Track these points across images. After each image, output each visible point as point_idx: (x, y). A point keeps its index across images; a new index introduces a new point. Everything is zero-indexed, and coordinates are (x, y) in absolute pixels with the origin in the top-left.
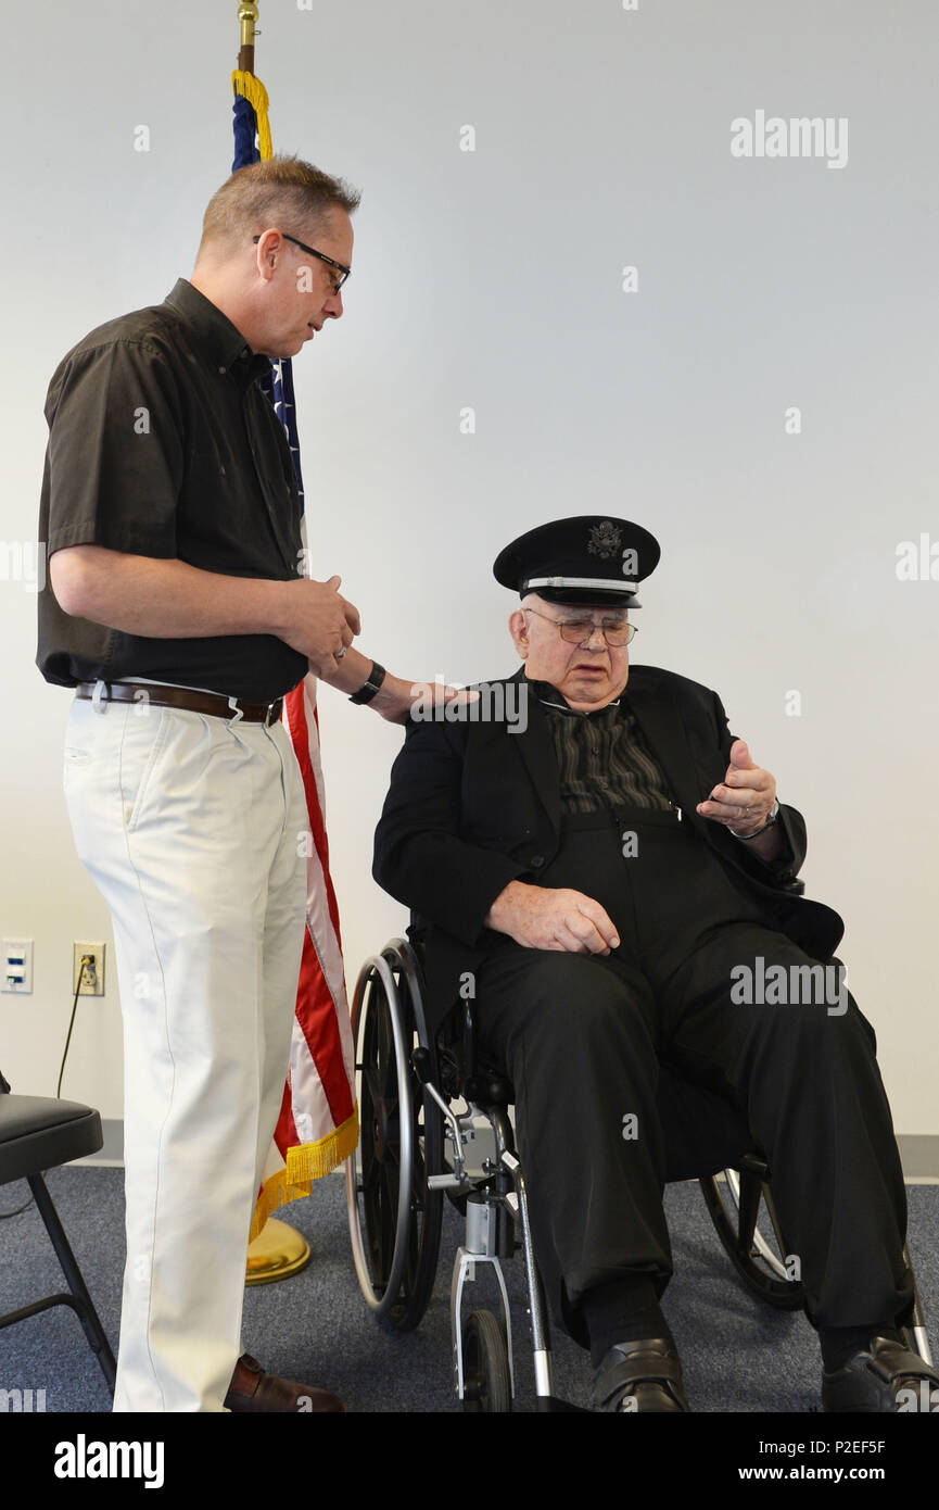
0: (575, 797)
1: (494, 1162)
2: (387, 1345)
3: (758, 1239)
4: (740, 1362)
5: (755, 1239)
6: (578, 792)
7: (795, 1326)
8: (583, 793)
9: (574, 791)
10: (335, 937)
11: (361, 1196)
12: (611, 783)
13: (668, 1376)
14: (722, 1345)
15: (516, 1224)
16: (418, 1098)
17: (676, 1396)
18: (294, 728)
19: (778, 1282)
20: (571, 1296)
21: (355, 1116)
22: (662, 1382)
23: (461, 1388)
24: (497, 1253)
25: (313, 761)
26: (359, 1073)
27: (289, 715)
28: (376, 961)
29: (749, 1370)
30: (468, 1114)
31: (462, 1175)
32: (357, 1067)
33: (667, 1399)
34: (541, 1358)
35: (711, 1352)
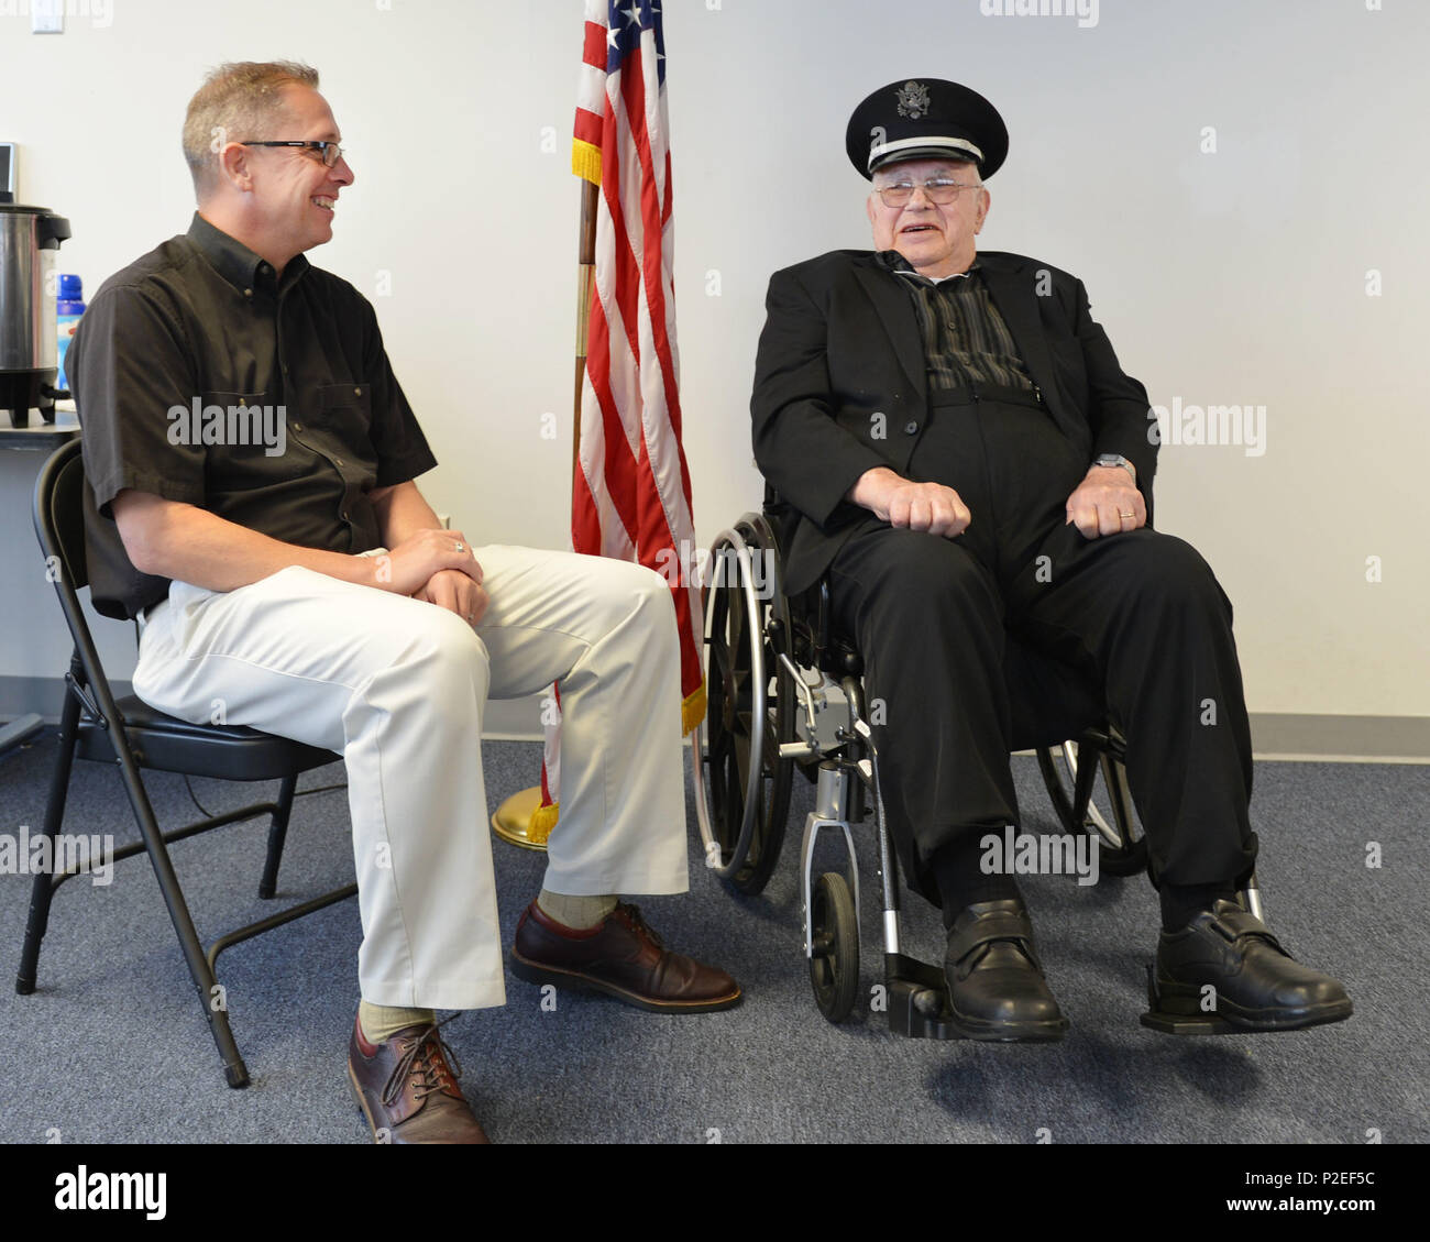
0: (936, 373)
1: (847, 731)
2: (732, 909)
3: (1092, 809)
4: (1074, 924)
5: (1089, 810)
6: (939, 368)
7: (1126, 891)
8: (944, 369)
9: (935, 367)
10: (687, 511)
11: (707, 765)
12: (972, 358)
13: (1022, 936)
14: (1057, 909)
15: (867, 790)
16: (771, 668)
17: (1030, 955)
18: (652, 299)
19: (1110, 849)
20: (923, 856)
21: (702, 687)
22: (1016, 941)
23: (808, 947)
24: (847, 818)
25: (669, 334)
26: (707, 647)
27: (646, 286)
28: (730, 534)
29: (1083, 932)
30: (821, 683)
31: (814, 743)
32: (706, 641)
33: (1019, 956)
34: (890, 917)
35: (1046, 914)
